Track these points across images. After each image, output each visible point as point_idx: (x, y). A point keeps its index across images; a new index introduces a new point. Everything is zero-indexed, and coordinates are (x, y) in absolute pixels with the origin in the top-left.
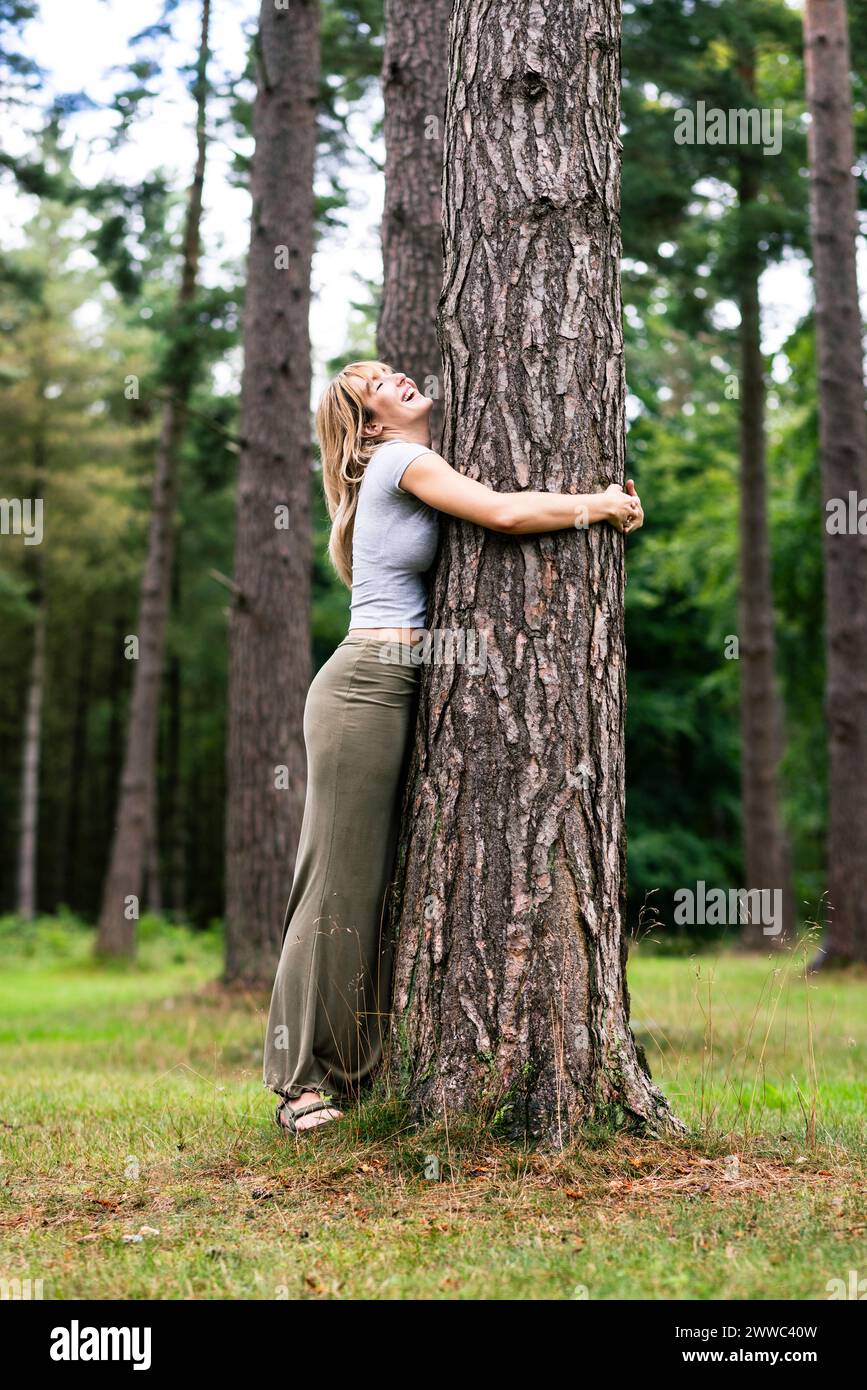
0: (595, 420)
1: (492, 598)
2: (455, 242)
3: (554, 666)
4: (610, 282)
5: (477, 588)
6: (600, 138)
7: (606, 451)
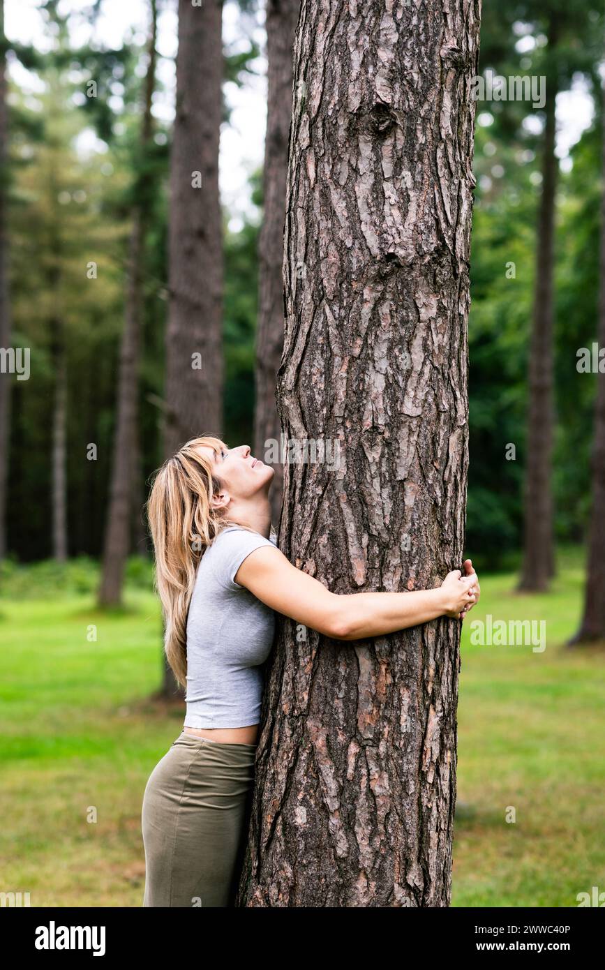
0: (436, 504)
1: (325, 705)
2: (296, 304)
3: (386, 775)
4: (456, 345)
5: (310, 695)
6: (452, 176)
7: (446, 536)
